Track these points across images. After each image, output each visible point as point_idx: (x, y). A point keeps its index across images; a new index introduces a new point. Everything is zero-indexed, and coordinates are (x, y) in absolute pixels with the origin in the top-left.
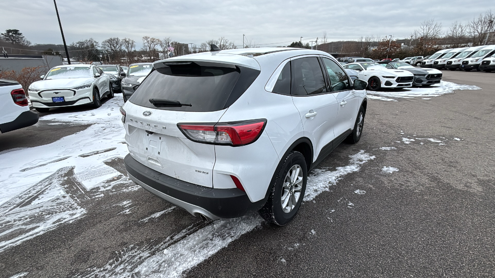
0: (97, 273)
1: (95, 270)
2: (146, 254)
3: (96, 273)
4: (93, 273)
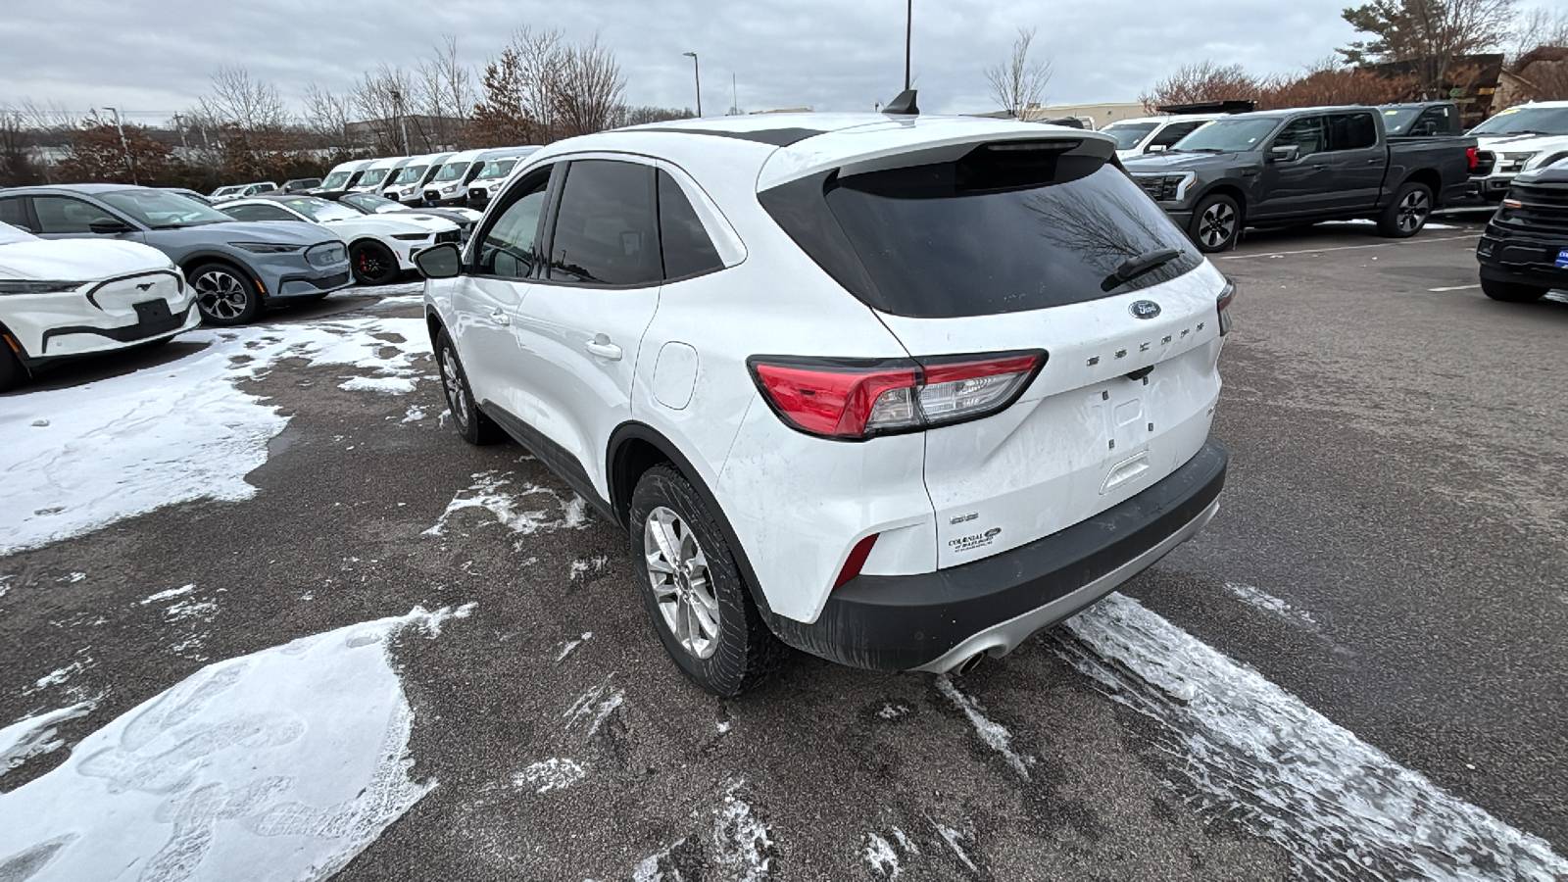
0: (1313, 856)
1: (1305, 867)
2: (1197, 743)
3: (1317, 861)
4: (1320, 872)
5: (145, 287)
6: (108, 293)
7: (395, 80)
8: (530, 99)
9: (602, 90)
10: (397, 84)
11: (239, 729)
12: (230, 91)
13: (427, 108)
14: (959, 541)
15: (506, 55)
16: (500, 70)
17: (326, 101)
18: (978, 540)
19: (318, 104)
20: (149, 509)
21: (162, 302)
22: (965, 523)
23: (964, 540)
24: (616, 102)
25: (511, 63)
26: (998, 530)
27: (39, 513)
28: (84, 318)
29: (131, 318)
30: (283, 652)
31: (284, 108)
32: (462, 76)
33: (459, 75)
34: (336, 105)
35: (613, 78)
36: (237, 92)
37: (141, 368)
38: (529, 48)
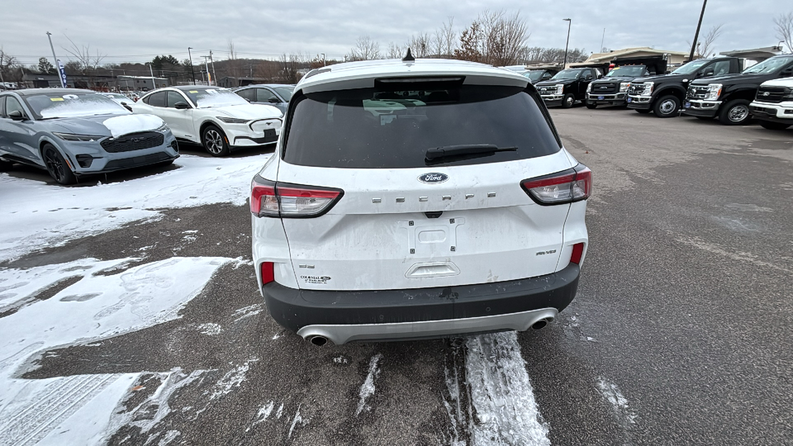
5: (269, 124)
6: (256, 125)
7: (424, 39)
8: (481, 47)
9: (516, 41)
10: (424, 40)
11: (162, 279)
12: (362, 45)
13: (435, 51)
14: (306, 277)
15: (474, 25)
16: (469, 32)
17: (395, 49)
18: (317, 280)
19: (393, 50)
20: (214, 203)
21: (274, 130)
22: (307, 268)
23: (309, 277)
24: (523, 45)
25: (475, 28)
26: (330, 278)
27: (191, 197)
28: (246, 133)
29: (262, 135)
30: (193, 260)
31: (379, 53)
32: (453, 35)
33: (452, 35)
34: (399, 51)
35: (523, 34)
36: (364, 46)
37: (262, 154)
38: (487, 20)
